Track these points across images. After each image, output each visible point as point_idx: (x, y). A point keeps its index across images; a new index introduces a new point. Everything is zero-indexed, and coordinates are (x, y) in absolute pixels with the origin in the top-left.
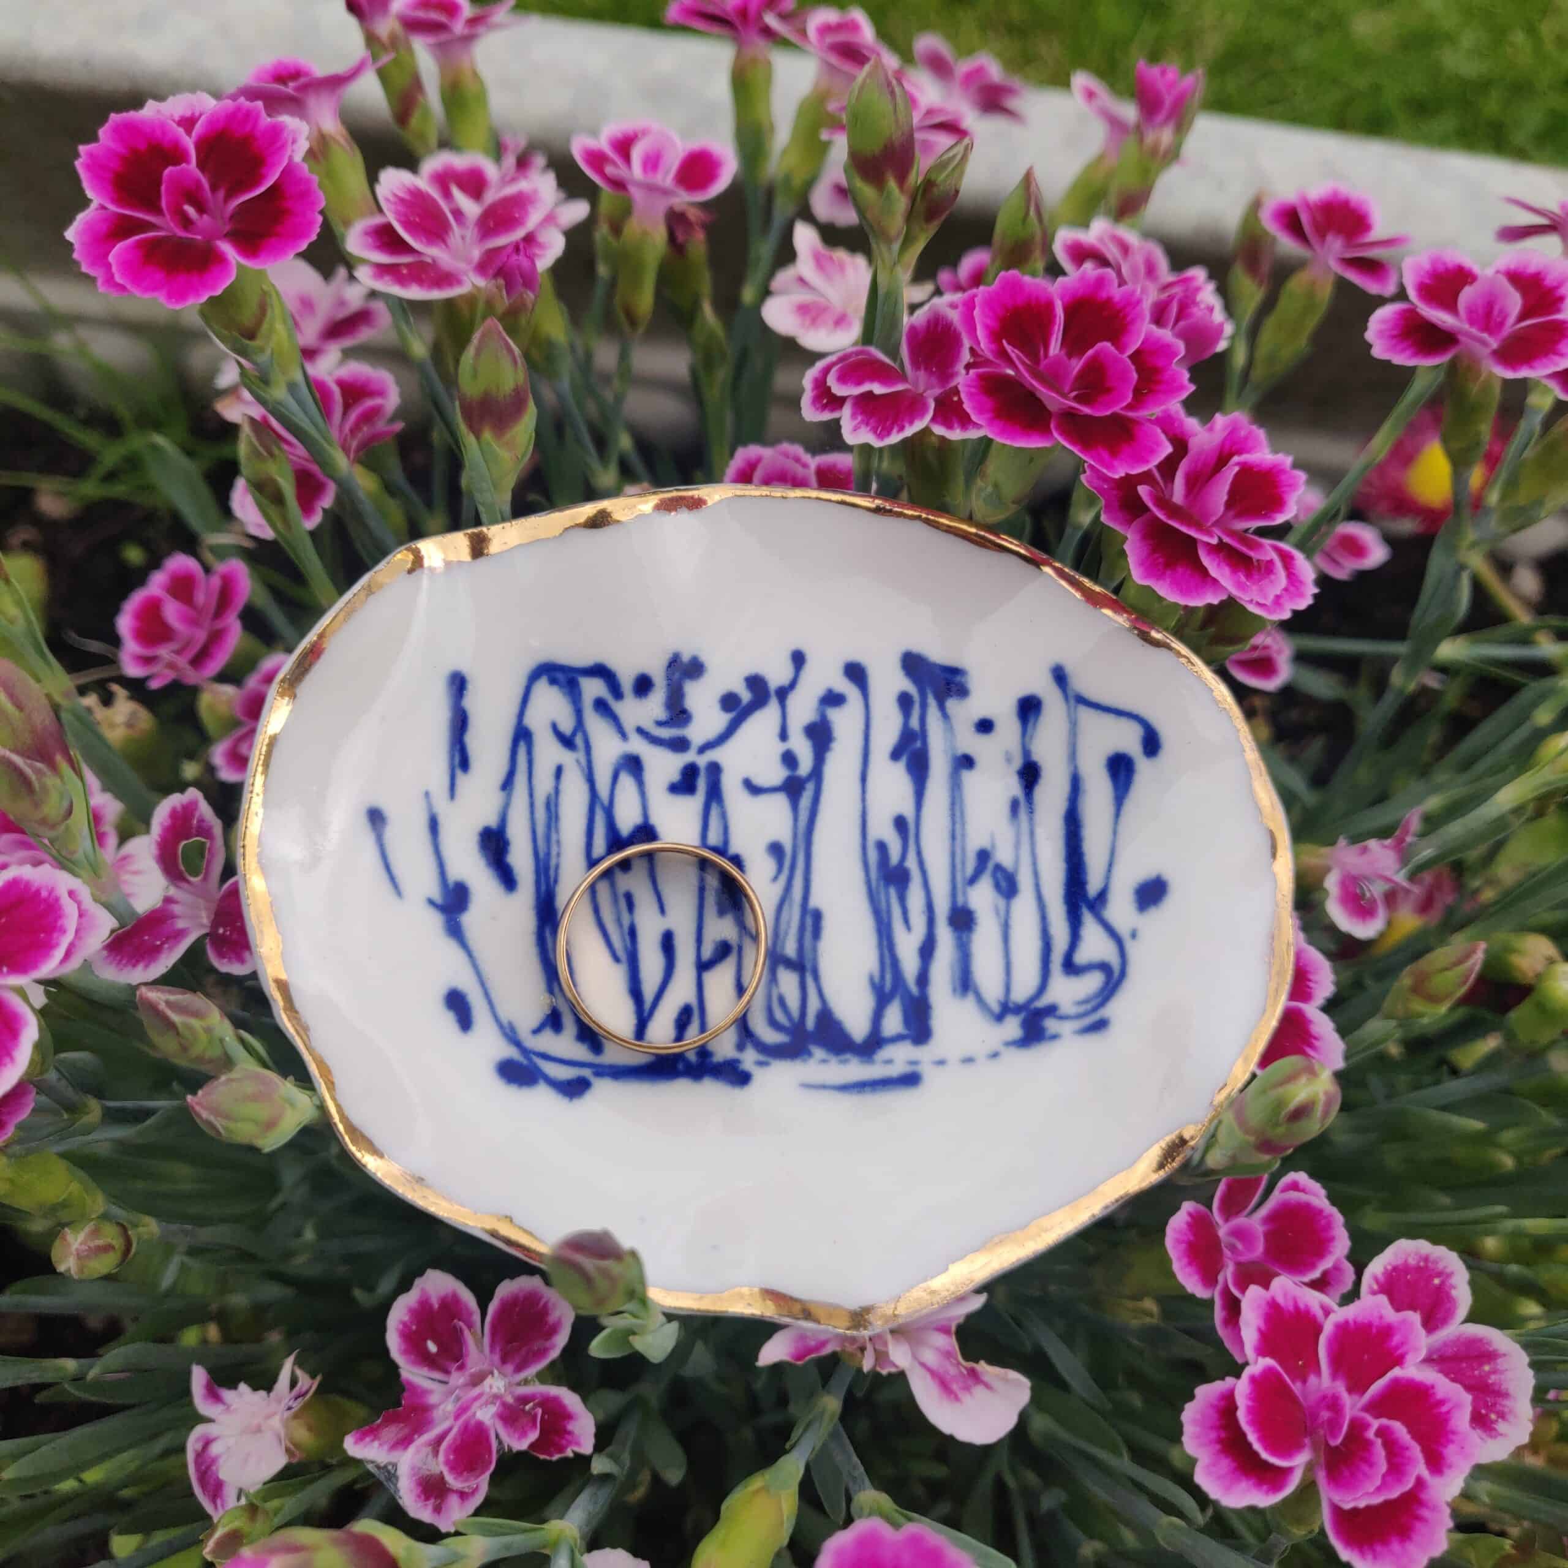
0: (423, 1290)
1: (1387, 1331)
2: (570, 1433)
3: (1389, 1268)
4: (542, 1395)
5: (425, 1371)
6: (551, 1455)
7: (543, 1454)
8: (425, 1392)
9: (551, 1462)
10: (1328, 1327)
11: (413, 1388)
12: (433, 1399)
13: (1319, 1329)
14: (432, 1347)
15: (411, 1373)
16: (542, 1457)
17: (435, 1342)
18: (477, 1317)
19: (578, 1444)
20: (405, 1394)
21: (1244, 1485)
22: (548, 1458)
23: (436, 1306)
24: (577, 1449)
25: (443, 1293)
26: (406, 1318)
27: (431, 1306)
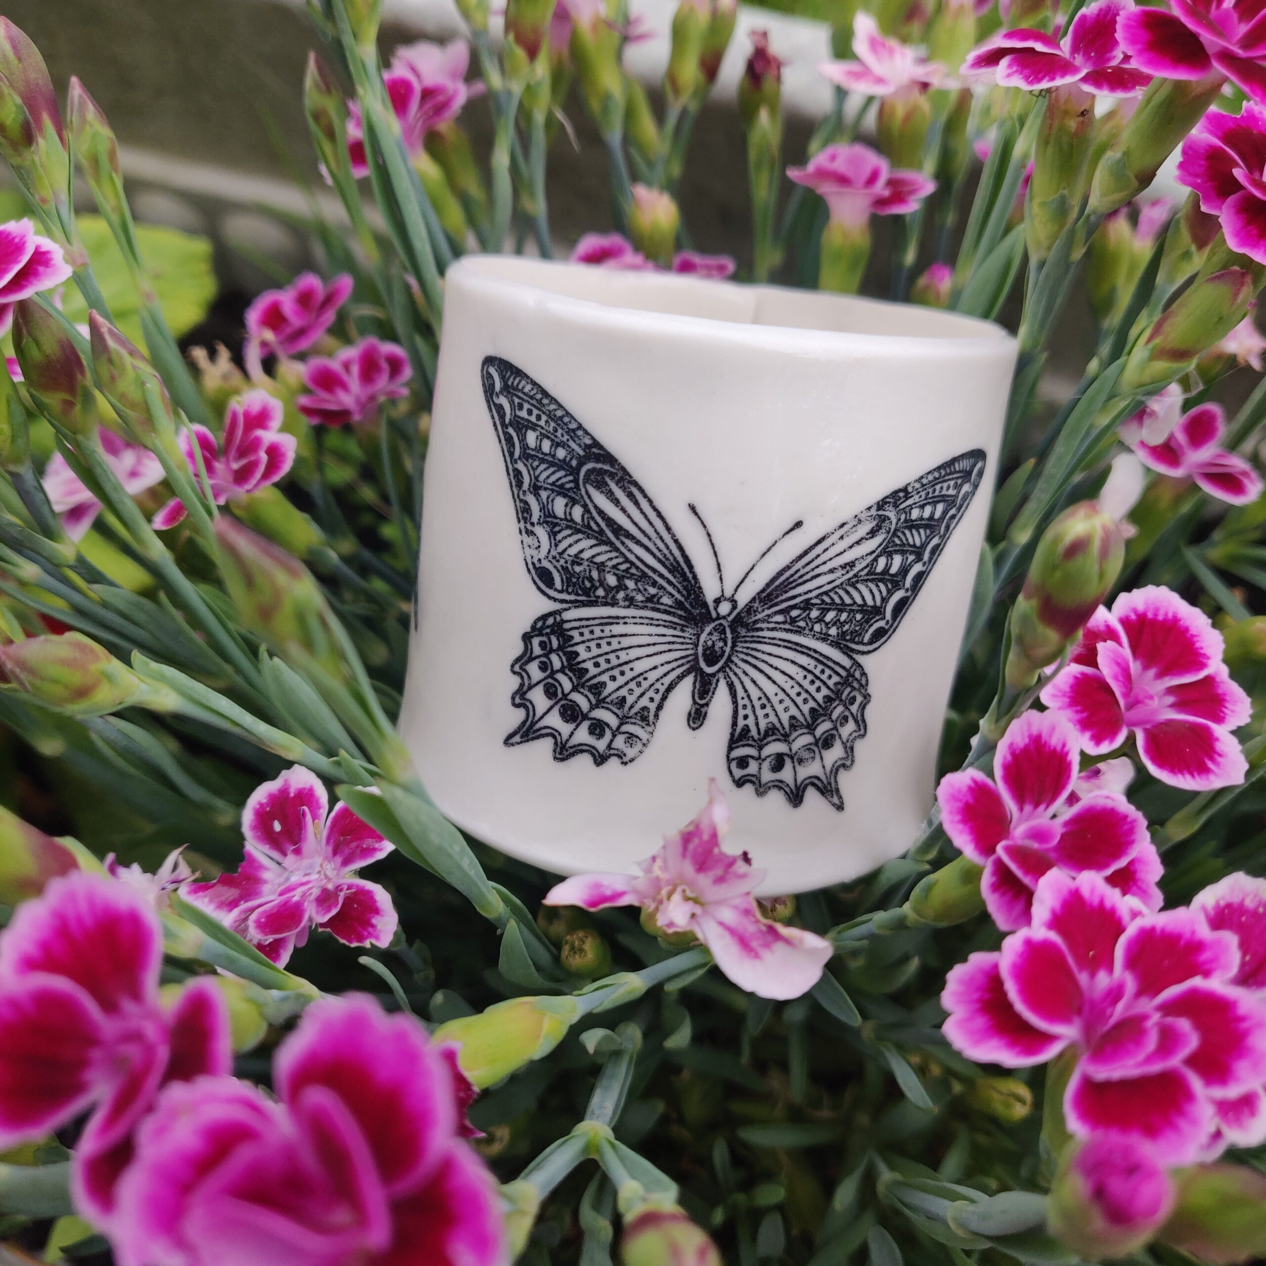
0: (286, 781)
1: (1198, 946)
2: (373, 926)
3: (1222, 903)
4: (357, 886)
5: (266, 848)
6: (350, 941)
7: (344, 938)
8: (261, 867)
9: (349, 947)
10: (1132, 929)
11: (252, 860)
12: (266, 875)
13: (1120, 929)
14: (277, 826)
15: (254, 847)
16: (342, 941)
17: (281, 823)
18: (324, 811)
19: (377, 938)
20: (243, 863)
21: (994, 1043)
22: (347, 943)
23: (292, 795)
24: (374, 942)
25: (301, 786)
26: (264, 801)
27: (288, 793)
